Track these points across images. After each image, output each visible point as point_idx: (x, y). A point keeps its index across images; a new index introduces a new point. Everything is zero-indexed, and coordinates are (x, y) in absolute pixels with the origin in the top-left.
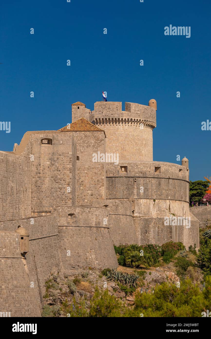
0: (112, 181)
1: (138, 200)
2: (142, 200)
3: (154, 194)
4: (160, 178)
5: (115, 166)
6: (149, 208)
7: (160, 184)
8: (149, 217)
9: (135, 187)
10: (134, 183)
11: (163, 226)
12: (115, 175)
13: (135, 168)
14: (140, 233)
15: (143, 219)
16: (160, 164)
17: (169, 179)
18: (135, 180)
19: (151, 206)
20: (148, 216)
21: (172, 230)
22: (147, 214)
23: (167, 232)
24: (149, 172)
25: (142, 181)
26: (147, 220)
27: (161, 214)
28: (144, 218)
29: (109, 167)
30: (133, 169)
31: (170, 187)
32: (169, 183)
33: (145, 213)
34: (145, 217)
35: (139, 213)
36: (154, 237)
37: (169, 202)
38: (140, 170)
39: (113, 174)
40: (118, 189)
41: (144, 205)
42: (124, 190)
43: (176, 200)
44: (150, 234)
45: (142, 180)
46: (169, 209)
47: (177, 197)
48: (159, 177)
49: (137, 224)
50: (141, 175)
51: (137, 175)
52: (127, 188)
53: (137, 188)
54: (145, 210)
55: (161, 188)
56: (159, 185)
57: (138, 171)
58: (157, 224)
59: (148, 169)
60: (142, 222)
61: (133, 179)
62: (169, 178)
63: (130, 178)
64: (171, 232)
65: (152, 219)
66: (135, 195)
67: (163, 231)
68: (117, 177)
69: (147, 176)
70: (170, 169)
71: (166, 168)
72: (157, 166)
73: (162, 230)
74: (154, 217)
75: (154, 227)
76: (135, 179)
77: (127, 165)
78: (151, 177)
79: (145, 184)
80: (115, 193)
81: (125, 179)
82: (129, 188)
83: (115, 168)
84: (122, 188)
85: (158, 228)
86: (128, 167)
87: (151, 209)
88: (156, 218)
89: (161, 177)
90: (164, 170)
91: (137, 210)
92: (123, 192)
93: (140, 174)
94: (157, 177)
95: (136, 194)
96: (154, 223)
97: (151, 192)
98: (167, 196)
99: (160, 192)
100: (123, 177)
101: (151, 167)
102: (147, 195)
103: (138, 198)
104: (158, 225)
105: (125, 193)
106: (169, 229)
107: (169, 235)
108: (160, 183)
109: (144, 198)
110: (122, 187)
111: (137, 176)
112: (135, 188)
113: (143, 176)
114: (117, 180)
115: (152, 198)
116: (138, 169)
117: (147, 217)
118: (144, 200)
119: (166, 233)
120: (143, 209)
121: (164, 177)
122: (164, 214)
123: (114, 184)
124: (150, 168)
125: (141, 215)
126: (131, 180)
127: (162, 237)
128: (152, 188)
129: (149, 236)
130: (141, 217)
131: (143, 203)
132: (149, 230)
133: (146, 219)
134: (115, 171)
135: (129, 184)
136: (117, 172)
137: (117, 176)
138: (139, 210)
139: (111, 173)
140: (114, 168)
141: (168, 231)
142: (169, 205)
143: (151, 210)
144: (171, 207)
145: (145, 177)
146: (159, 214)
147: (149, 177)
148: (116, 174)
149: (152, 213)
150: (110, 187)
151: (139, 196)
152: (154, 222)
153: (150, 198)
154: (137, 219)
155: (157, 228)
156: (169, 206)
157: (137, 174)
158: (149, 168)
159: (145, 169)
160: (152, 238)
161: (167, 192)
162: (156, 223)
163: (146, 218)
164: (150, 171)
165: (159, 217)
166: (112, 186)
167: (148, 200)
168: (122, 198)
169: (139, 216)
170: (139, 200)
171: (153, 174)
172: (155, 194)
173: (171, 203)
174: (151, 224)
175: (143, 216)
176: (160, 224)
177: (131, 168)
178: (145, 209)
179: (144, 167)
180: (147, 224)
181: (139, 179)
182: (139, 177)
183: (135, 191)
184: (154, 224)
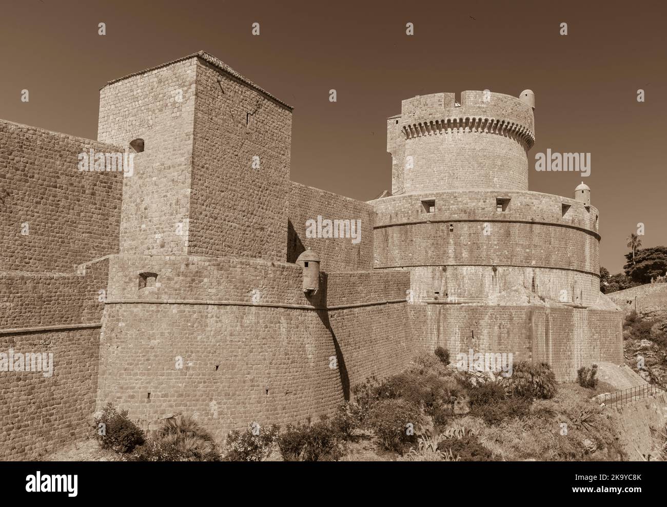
0: (406, 232)
1: (456, 269)
2: (465, 268)
3: (494, 256)
4: (510, 222)
5: (412, 203)
6: (482, 284)
7: (509, 234)
8: (479, 304)
9: (451, 240)
10: (448, 234)
11: (510, 324)
12: (412, 220)
13: (452, 202)
14: (458, 337)
15: (466, 309)
16: (510, 192)
17: (533, 223)
18: (451, 228)
19: (488, 281)
20: (478, 302)
21: (534, 333)
22: (477, 297)
23: (519, 336)
24: (484, 209)
25: (465, 229)
26: (474, 310)
27: (507, 298)
28: (469, 306)
29: (400, 204)
30: (447, 204)
31: (536, 240)
32: (531, 231)
33: (471, 294)
34: (470, 304)
35: (459, 295)
36: (490, 347)
37: (532, 272)
38: (461, 206)
39: (409, 218)
40: (417, 246)
41: (469, 279)
42: (428, 249)
43: (551, 267)
44: (482, 341)
45: (466, 226)
46: (533, 286)
47: (555, 261)
48: (506, 219)
49: (452, 319)
50: (465, 217)
51: (456, 217)
52: (435, 243)
53: (456, 243)
54: (473, 289)
55: (511, 243)
56: (507, 237)
57: (456, 209)
58: (496, 318)
59: (480, 204)
60: (463, 314)
61: (447, 226)
62: (531, 221)
63: (440, 224)
64: (529, 337)
65: (486, 307)
66: (450, 257)
67: (511, 335)
68: (415, 224)
69: (477, 218)
70: (534, 203)
71: (525, 200)
72: (501, 198)
73: (508, 332)
74: (491, 304)
75: (491, 326)
76: (451, 225)
77: (434, 198)
78: (487, 219)
79: (472, 235)
80: (410, 255)
81: (430, 226)
82: (437, 244)
83: (412, 205)
84: (424, 245)
85: (500, 328)
86: (436, 201)
87: (487, 286)
88: (495, 306)
89: (511, 219)
90: (519, 204)
91: (455, 289)
92: (427, 252)
93: (461, 215)
94: (500, 219)
95: (452, 255)
96: (489, 317)
97: (488, 250)
98: (526, 260)
99: (508, 252)
100: (425, 222)
101: (486, 199)
102: (477, 257)
103: (455, 264)
104: (499, 321)
105: (429, 255)
106: (524, 331)
107: (525, 343)
108: (510, 232)
109: (469, 264)
110: (423, 242)
111: (454, 219)
112: (450, 243)
113: (467, 219)
114: (415, 230)
115: (487, 264)
116: (457, 204)
117: (474, 304)
118: (469, 268)
119: (517, 340)
120: (467, 287)
121: (518, 220)
122: (516, 298)
123: (410, 237)
124: (484, 202)
125: (462, 300)
126: (443, 227)
127: (509, 347)
128: (489, 243)
129: (479, 345)
130: (461, 304)
131: (467, 274)
132: (479, 331)
133: (472, 308)
134: (412, 212)
135: (438, 235)
136: (415, 213)
137: (415, 221)
138: (458, 289)
139: (404, 217)
140: (409, 205)
141: (521, 334)
142: (532, 278)
143: (486, 290)
144: (537, 282)
145: (473, 219)
146: (505, 298)
147: (481, 219)
148: (414, 218)
149: (489, 294)
150: (403, 243)
151: (459, 260)
152: (491, 314)
153: (483, 264)
154: (453, 308)
155: (496, 327)
156: (533, 281)
157: (456, 215)
158: (482, 201)
159: (474, 204)
160: (487, 349)
161: (528, 250)
162: (494, 316)
163: (472, 306)
164: (484, 207)
165: (502, 304)
166: (406, 241)
167: (480, 268)
168: (423, 264)
169: (456, 301)
170: (459, 268)
171: (492, 213)
172: (497, 255)
173: (537, 273)
174: (484, 319)
175: (467, 301)
176: (503, 319)
177: (442, 202)
178: (472, 287)
179: (470, 199)
180: (475, 319)
181: (459, 224)
182: (460, 221)
183: (451, 250)
184: (491, 318)
